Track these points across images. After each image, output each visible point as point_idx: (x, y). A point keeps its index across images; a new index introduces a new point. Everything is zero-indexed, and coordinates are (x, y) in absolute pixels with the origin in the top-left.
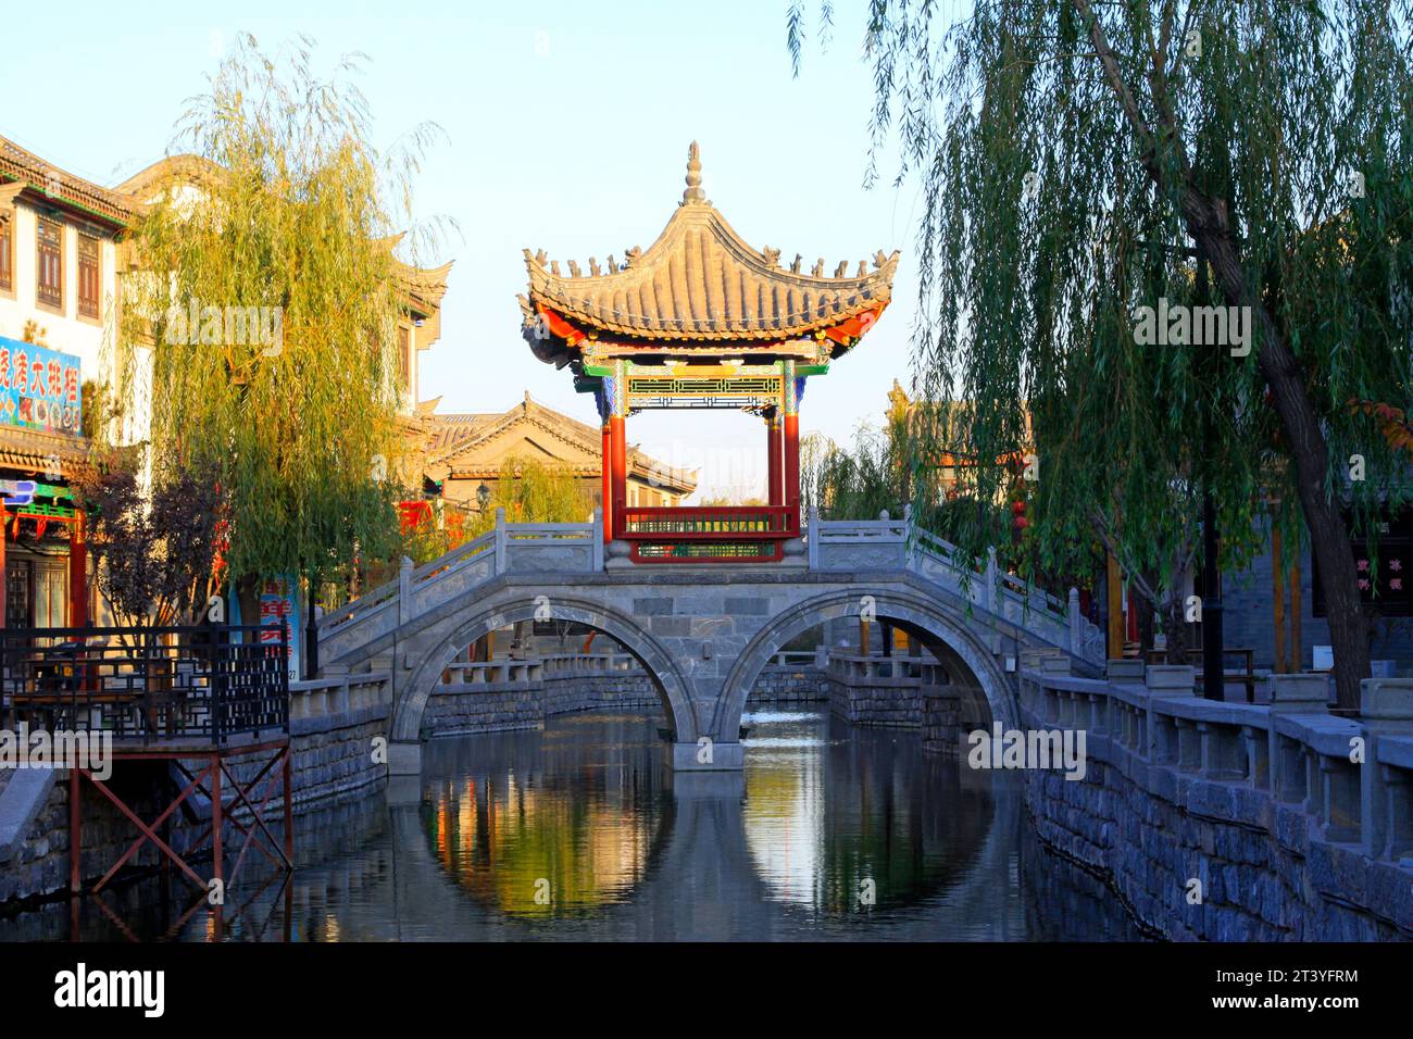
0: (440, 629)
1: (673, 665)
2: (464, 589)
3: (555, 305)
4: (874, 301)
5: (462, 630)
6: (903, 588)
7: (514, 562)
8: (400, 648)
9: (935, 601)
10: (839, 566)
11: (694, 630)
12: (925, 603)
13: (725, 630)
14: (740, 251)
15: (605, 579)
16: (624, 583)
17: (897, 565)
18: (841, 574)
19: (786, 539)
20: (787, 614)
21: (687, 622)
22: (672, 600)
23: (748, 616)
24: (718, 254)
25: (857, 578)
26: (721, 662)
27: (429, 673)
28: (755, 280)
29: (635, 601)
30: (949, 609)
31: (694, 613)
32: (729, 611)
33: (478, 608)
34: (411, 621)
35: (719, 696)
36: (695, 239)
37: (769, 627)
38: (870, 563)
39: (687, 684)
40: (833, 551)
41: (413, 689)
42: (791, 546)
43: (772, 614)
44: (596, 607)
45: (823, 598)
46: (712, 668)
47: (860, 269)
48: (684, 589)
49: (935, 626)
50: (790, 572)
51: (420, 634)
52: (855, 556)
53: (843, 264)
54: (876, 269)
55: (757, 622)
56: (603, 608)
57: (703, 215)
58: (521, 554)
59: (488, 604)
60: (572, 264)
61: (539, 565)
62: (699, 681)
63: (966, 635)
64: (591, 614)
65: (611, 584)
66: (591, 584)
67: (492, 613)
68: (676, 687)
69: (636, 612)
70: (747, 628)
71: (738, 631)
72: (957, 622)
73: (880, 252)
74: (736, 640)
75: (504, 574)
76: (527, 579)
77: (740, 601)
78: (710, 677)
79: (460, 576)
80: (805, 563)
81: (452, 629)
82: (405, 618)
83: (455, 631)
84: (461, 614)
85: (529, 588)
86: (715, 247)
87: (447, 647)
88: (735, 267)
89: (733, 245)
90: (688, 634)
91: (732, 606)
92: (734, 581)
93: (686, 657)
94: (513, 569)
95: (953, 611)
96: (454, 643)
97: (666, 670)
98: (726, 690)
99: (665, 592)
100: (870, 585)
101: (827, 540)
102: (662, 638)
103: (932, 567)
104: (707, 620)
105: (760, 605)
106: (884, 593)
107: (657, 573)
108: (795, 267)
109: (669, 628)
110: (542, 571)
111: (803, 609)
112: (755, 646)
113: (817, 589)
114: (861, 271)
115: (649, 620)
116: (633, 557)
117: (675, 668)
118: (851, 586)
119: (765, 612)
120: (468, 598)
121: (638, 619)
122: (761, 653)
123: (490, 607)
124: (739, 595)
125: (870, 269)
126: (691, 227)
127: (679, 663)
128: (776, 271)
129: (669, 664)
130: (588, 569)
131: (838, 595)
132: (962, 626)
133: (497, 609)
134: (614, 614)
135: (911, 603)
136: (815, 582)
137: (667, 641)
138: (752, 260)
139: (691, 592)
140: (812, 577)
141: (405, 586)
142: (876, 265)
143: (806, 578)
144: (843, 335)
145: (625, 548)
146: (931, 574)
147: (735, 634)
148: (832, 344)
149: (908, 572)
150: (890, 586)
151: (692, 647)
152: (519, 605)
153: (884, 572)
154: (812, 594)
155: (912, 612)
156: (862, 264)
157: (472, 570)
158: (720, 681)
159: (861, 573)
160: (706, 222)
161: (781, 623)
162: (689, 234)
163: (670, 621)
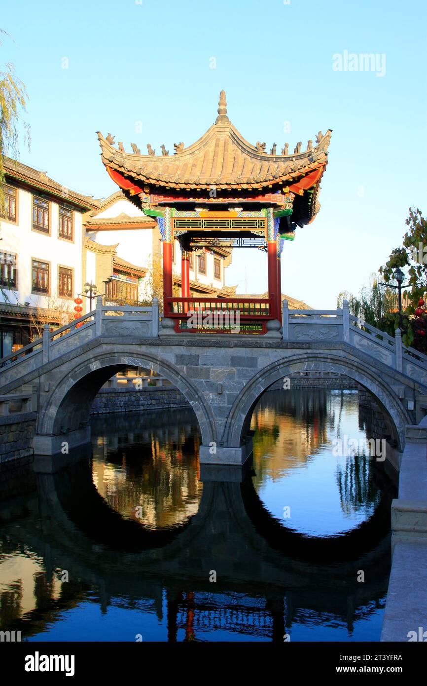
0: (65, 368)
1: (199, 397)
2: (79, 345)
3: (116, 167)
4: (316, 163)
5: (76, 369)
6: (342, 353)
7: (107, 330)
8: (43, 378)
9: (362, 363)
10: (302, 338)
11: (212, 375)
12: (356, 364)
13: (231, 376)
14: (245, 147)
15: (158, 342)
16: (169, 345)
17: (338, 339)
18: (303, 344)
19: (268, 320)
20: (269, 368)
21: (208, 370)
22: (198, 356)
23: (244, 368)
24: (233, 151)
25: (313, 346)
26: (228, 396)
27: (58, 393)
28: (252, 163)
29: (176, 356)
30: (371, 368)
31: (212, 365)
32: (233, 365)
33: (85, 357)
34: (49, 363)
35: (227, 418)
36: (221, 143)
37: (258, 376)
38: (321, 337)
39: (207, 409)
40: (298, 329)
41: (49, 404)
42: (273, 324)
43: (260, 367)
44: (153, 359)
45: (291, 358)
46: (223, 400)
47: (308, 146)
48: (206, 349)
49: (362, 379)
50: (271, 341)
51: (53, 371)
52: (312, 332)
53: (299, 144)
54: (318, 144)
55: (251, 372)
56: (157, 360)
57: (226, 129)
58: (111, 325)
59: (90, 355)
60: (134, 146)
61: (121, 332)
62: (215, 408)
63: (383, 386)
64: (150, 363)
65: (162, 345)
66: (150, 345)
67: (93, 360)
68: (201, 411)
69: (177, 363)
70: (244, 376)
71: (238, 377)
72: (376, 376)
73: (320, 133)
74: (238, 383)
75: (100, 337)
76: (113, 340)
77: (240, 358)
78: (221, 405)
79: (77, 337)
80: (280, 336)
81: (70, 369)
82: (45, 361)
83: (72, 370)
84: (75, 359)
85: (114, 346)
86: (232, 147)
87: (68, 379)
88: (242, 156)
89: (241, 144)
90: (208, 378)
91: (235, 361)
92: (236, 346)
93: (207, 392)
94: (106, 334)
95: (374, 369)
96: (72, 377)
97: (195, 400)
98: (231, 414)
99: (195, 351)
100: (321, 351)
101: (294, 321)
102: (193, 380)
103: (360, 341)
104: (220, 369)
105: (252, 362)
106: (329, 356)
107: (189, 339)
108: (273, 151)
109: (197, 373)
110: (123, 336)
111: (279, 365)
112: (249, 388)
113: (288, 353)
114: (309, 147)
115: (185, 368)
116: (176, 328)
117: (201, 399)
118: (309, 351)
119: (256, 366)
120: (79, 350)
121: (178, 367)
122: (253, 392)
123: (91, 356)
124: (239, 355)
125: (315, 145)
126: (219, 136)
127: (203, 395)
128: (263, 155)
129: (196, 396)
130: (149, 335)
131: (301, 357)
132: (380, 379)
133: (96, 358)
134: (164, 364)
135: (347, 363)
136: (286, 348)
137: (196, 381)
138: (250, 151)
139: (210, 352)
140: (284, 345)
141: (46, 342)
142: (318, 142)
143: (281, 345)
144: (300, 189)
145: (170, 323)
146: (360, 345)
147: (237, 379)
148: (294, 196)
149: (345, 343)
150: (334, 352)
151: (211, 386)
152: (108, 355)
153: (330, 343)
154: (285, 355)
155: (347, 369)
156: (309, 142)
157: (83, 334)
158: (228, 408)
159: (315, 343)
160: (228, 133)
161: (265, 373)
162: (218, 140)
163: (197, 370)
